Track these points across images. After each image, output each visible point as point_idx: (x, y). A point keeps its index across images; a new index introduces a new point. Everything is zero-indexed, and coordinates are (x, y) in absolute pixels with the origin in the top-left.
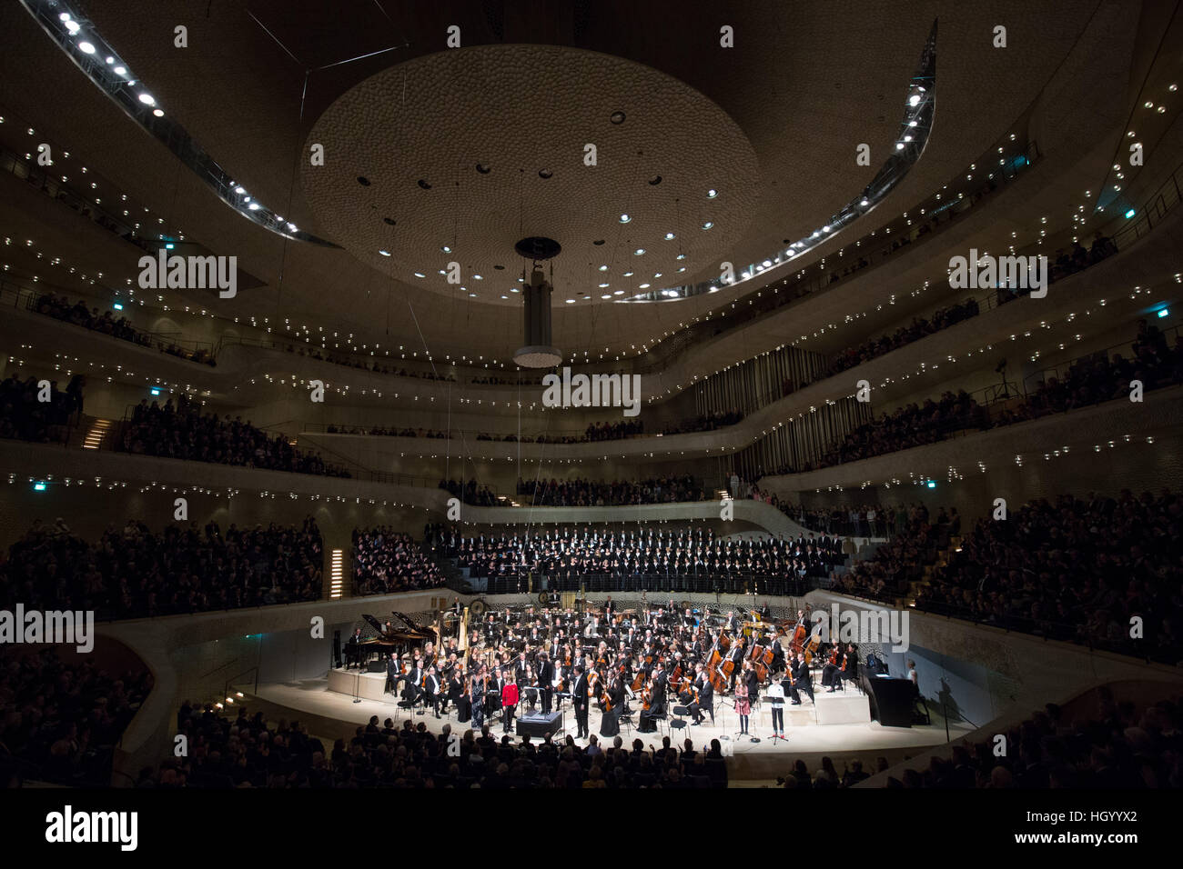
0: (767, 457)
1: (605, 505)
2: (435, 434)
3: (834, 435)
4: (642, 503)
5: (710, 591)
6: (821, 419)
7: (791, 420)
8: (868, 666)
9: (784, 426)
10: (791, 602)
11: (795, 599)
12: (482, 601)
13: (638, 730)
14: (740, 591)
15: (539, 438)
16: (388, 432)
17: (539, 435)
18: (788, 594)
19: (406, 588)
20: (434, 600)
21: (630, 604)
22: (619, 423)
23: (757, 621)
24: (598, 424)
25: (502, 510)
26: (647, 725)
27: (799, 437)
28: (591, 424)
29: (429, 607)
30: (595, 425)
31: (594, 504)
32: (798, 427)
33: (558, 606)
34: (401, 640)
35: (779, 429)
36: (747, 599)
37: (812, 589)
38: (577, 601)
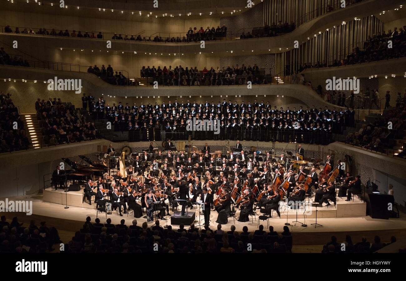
0: (308, 54)
1: (201, 85)
2: (83, 34)
3: (355, 41)
4: (224, 84)
5: (268, 140)
6: (347, 30)
7: (328, 30)
8: (367, 187)
9: (322, 34)
10: (319, 148)
11: (322, 147)
12: (129, 147)
13: (238, 220)
14: (287, 141)
15: (155, 38)
16: (50, 32)
17: (155, 36)
18: (317, 143)
19: (80, 140)
20: (99, 146)
21: (218, 148)
22: (211, 28)
23: (300, 159)
24: (195, 29)
25: (134, 88)
26: (244, 218)
27: (331, 41)
28: (191, 28)
29: (95, 150)
30: (193, 29)
31: (193, 85)
32: (332, 36)
33: (175, 149)
34: (88, 172)
35: (319, 35)
36: (291, 146)
37: (333, 141)
38: (186, 146)
